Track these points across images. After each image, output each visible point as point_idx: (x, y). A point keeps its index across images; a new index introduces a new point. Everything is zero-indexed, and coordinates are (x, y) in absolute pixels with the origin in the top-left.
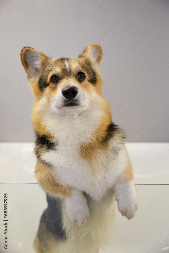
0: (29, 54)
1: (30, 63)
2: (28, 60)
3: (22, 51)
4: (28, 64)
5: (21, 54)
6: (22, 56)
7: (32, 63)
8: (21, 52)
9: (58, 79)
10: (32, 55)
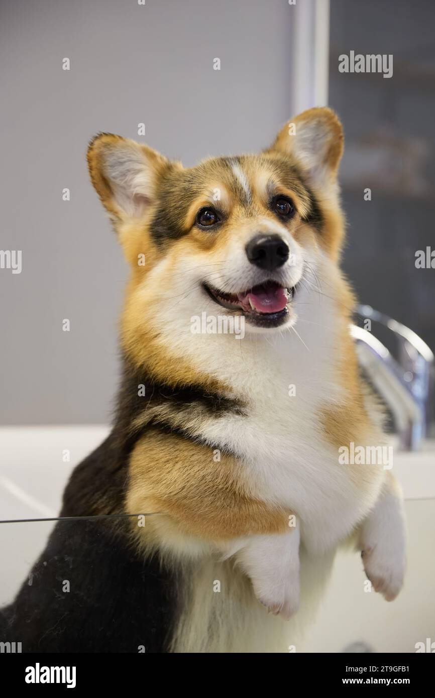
0: (112, 154)
1: (117, 181)
2: (112, 174)
3: (91, 149)
4: (111, 184)
5: (88, 156)
6: (94, 163)
7: (122, 180)
8: (89, 152)
9: (220, 217)
10: (122, 158)
